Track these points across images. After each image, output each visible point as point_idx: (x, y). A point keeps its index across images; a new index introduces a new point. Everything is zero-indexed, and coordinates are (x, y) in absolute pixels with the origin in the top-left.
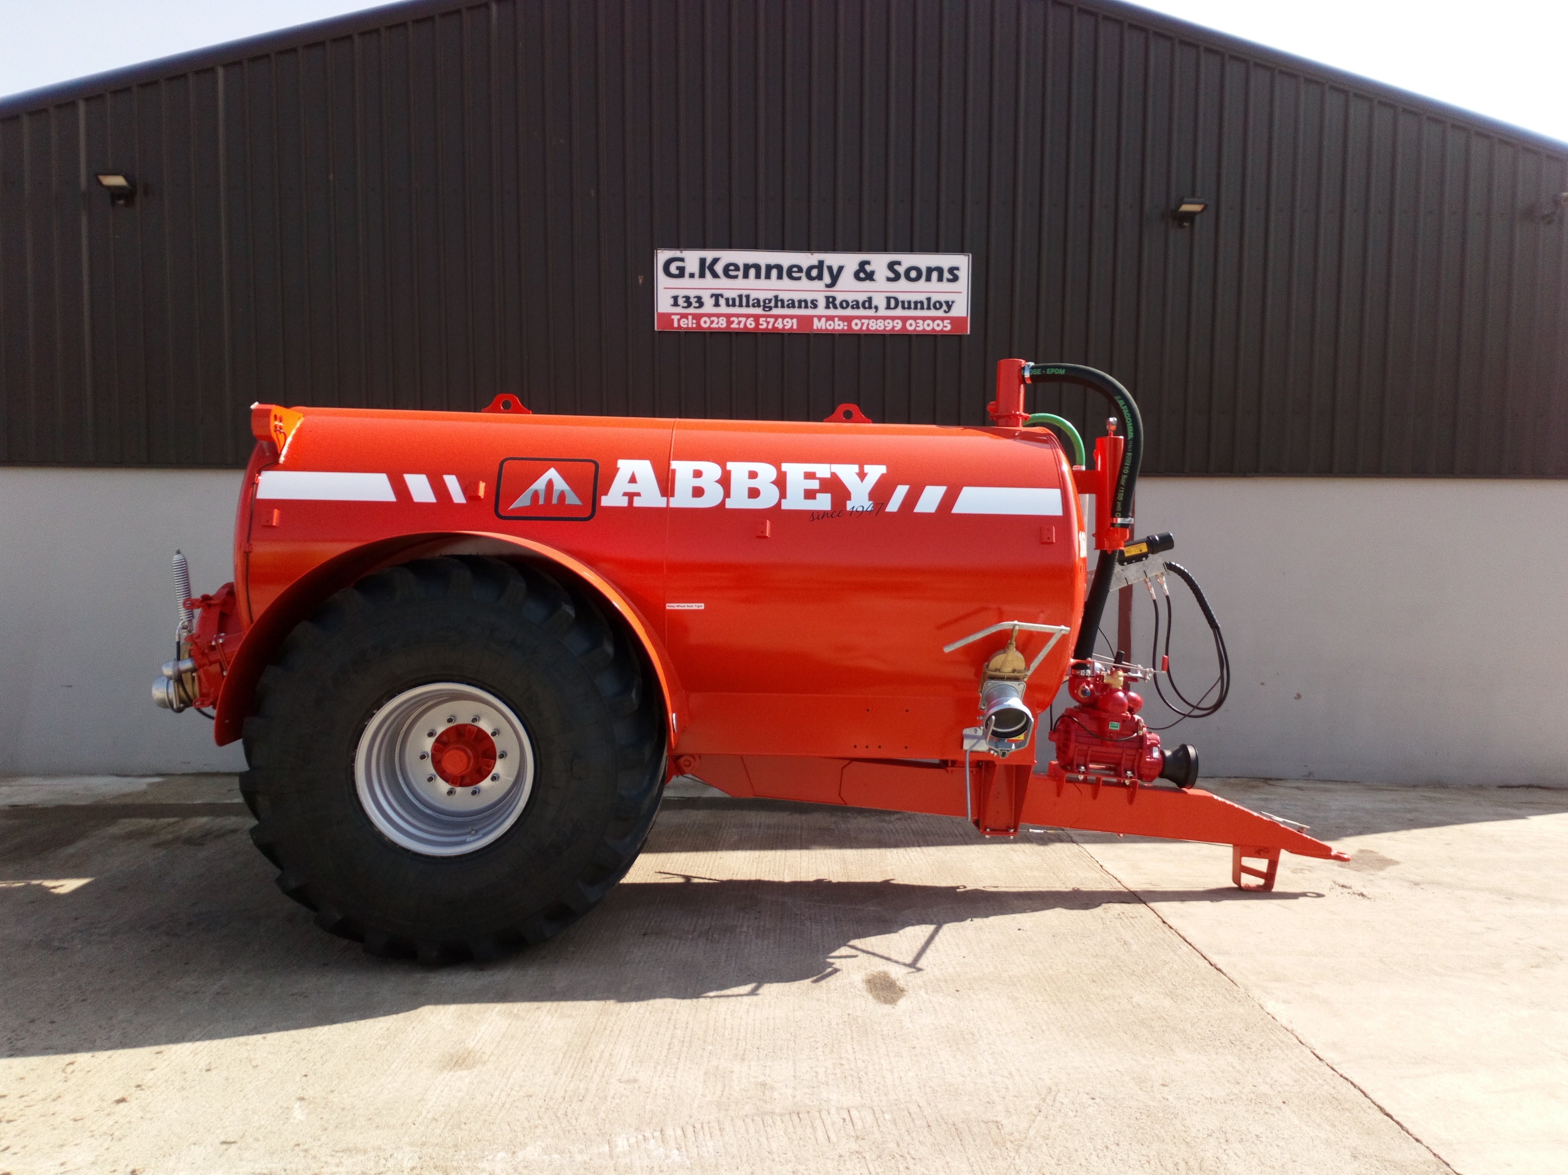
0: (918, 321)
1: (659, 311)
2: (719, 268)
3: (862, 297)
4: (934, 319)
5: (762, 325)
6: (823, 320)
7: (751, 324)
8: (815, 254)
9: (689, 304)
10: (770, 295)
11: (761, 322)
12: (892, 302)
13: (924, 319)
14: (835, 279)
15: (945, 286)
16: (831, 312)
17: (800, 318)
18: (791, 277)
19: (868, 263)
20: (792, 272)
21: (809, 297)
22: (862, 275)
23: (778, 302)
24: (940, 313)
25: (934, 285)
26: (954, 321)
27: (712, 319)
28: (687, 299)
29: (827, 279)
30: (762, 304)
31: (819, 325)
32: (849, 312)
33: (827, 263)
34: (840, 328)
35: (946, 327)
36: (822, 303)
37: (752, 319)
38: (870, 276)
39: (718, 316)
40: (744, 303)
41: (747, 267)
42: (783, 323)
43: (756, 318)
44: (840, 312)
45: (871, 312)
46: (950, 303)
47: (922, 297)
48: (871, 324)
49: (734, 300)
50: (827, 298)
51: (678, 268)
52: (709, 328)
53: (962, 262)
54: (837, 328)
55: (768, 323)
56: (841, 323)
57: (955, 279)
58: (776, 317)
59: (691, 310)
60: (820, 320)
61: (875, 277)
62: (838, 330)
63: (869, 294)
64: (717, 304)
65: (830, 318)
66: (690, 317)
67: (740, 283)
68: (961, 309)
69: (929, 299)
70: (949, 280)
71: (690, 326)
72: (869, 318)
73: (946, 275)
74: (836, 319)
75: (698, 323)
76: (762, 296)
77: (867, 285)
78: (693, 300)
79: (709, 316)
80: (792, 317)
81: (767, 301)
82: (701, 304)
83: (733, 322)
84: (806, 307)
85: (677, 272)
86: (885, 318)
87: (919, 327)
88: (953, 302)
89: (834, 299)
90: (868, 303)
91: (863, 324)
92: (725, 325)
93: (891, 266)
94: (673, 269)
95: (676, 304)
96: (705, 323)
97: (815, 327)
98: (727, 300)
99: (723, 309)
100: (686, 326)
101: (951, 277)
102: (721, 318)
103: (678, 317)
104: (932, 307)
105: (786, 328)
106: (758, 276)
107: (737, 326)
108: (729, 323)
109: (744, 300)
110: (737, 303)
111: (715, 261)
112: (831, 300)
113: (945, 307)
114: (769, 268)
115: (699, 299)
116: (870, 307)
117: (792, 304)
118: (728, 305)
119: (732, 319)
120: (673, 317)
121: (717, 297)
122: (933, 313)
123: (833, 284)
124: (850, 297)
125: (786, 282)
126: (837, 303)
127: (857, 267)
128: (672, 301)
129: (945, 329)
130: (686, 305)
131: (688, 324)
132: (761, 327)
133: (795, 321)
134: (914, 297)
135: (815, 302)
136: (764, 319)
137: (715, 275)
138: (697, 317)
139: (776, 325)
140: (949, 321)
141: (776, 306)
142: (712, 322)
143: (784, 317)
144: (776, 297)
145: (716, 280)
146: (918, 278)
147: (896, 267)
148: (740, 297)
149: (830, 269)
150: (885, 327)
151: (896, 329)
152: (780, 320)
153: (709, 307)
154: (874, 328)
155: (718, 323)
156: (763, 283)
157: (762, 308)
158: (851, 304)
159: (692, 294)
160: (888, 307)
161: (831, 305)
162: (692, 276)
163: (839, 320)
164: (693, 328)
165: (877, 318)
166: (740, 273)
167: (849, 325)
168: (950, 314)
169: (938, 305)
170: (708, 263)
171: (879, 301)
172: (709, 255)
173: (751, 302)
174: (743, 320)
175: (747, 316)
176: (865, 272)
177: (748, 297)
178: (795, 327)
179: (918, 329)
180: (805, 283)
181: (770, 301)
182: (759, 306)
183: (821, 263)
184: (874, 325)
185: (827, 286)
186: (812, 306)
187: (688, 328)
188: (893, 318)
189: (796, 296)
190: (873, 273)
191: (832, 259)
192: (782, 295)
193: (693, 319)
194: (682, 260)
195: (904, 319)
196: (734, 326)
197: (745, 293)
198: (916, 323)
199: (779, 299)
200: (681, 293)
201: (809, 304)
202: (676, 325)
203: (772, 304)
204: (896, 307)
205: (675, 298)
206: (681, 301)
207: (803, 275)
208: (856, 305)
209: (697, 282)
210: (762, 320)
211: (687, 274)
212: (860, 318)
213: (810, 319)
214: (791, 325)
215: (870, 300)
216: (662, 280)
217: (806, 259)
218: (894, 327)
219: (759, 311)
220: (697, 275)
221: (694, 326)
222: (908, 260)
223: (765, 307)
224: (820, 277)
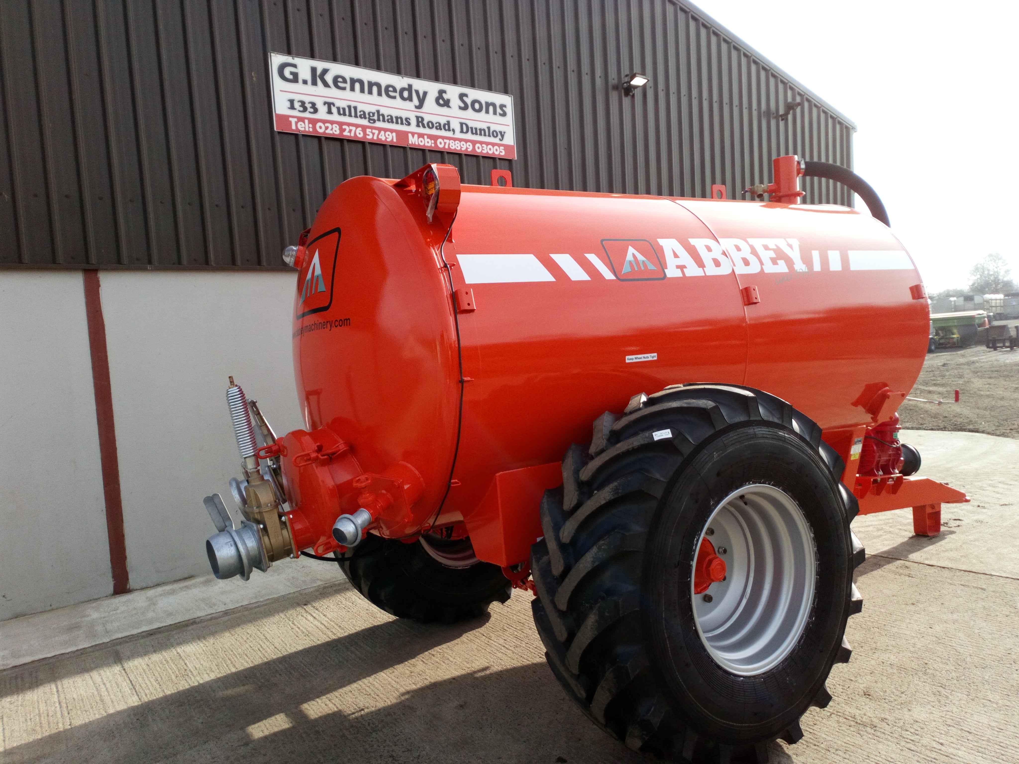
0: (483, 145)
1: (278, 112)
2: (329, 78)
3: (443, 121)
4: (493, 145)
5: (369, 135)
6: (416, 136)
7: (360, 134)
8: (405, 78)
9: (305, 109)
10: (373, 109)
11: (368, 133)
12: (465, 128)
13: (487, 144)
14: (422, 101)
15: (498, 119)
16: (421, 130)
17: (398, 132)
18: (388, 96)
19: (445, 92)
20: (389, 91)
21: (404, 115)
22: (441, 102)
23: (380, 116)
24: (496, 140)
25: (490, 117)
26: (507, 147)
27: (327, 125)
28: (303, 103)
29: (416, 101)
30: (367, 116)
31: (413, 141)
32: (434, 132)
33: (415, 87)
34: (429, 145)
35: (502, 152)
36: (413, 121)
37: (360, 129)
38: (447, 104)
39: (332, 123)
40: (353, 114)
41: (353, 81)
42: (385, 136)
43: (364, 128)
44: (427, 131)
45: (449, 134)
46: (503, 134)
47: (484, 126)
48: (451, 144)
49: (344, 109)
50: (417, 117)
51: (292, 73)
52: (324, 133)
53: (507, 100)
54: (427, 144)
55: (373, 134)
56: (429, 140)
57: (504, 114)
58: (380, 129)
59: (306, 115)
60: (413, 137)
61: (451, 104)
62: (428, 146)
63: (448, 119)
64: (330, 112)
65: (421, 135)
66: (306, 121)
67: (347, 94)
68: (510, 139)
69: (489, 128)
70: (500, 115)
71: (307, 129)
72: (450, 139)
73: (499, 111)
74: (426, 137)
75: (314, 127)
76: (368, 109)
77: (445, 110)
78: (308, 106)
79: (324, 122)
80: (392, 131)
81: (371, 115)
82: (316, 111)
83: (345, 130)
84: (402, 123)
85: (291, 77)
86: (460, 140)
87: (484, 150)
88: (504, 133)
89: (423, 119)
90: (447, 126)
91: (445, 143)
92: (338, 132)
93: (462, 96)
94: (287, 72)
95: (292, 107)
96: (321, 129)
97: (410, 142)
98: (338, 109)
99: (335, 117)
100: (303, 129)
101: (501, 112)
102: (334, 125)
103: (296, 120)
104: (491, 135)
105: (388, 140)
106: (362, 91)
107: (349, 134)
108: (342, 130)
109: (351, 111)
110: (347, 113)
111: (325, 71)
112: (420, 120)
113: (499, 136)
114: (371, 84)
115: (313, 105)
116: (449, 130)
117: (391, 120)
118: (339, 113)
119: (344, 127)
120: (291, 119)
121: (329, 105)
122: (492, 140)
123: (420, 106)
124: (435, 119)
125: (384, 100)
126: (425, 122)
127: (437, 95)
128: (288, 104)
129: (501, 154)
130: (301, 109)
131: (304, 127)
132: (368, 137)
133: (394, 134)
134: (479, 125)
135: (408, 120)
136: (370, 130)
137: (326, 85)
138: (313, 122)
139: (380, 137)
140: (503, 148)
141: (379, 120)
142: (327, 128)
143: (386, 130)
144: (378, 112)
145: (327, 89)
146: (480, 110)
147: (465, 98)
148: (349, 107)
149: (417, 92)
150: (461, 147)
151: (469, 150)
152: (382, 133)
153: (322, 113)
154: (453, 148)
155: (332, 129)
156: (365, 97)
157: (367, 119)
158: (435, 125)
159: (307, 99)
160: (462, 131)
161: (420, 124)
162: (305, 82)
163: (428, 138)
164: (309, 132)
165: (455, 139)
166: (348, 86)
167: (435, 143)
168: (504, 142)
169: (495, 134)
170: (319, 72)
171: (455, 125)
172: (320, 65)
173: (359, 114)
174: (353, 129)
175: (357, 126)
176: (443, 99)
177: (355, 108)
178: (395, 140)
179: (483, 151)
180: (398, 102)
181: (374, 114)
182: (365, 118)
183: (410, 86)
184: (453, 144)
185: (417, 107)
186: (407, 123)
187: (305, 131)
188: (466, 141)
189: (395, 113)
190: (448, 101)
191: (420, 85)
192: (383, 111)
193: (309, 123)
194: (295, 66)
195: (474, 143)
196: (346, 133)
197: (353, 104)
198: (482, 147)
199: (381, 113)
200: (297, 98)
201: (404, 122)
202: (294, 127)
203: (376, 117)
204: (467, 132)
205: (292, 102)
206: (297, 105)
207: (397, 94)
208: (439, 127)
209: (310, 89)
210: (368, 131)
211: (300, 81)
212: (443, 138)
213: (406, 133)
214: (391, 138)
215: (448, 123)
216: (277, 84)
217: (400, 82)
218: (467, 148)
219: (365, 122)
220: (310, 82)
221: (311, 130)
222: (473, 94)
223: (370, 119)
224: (410, 99)
